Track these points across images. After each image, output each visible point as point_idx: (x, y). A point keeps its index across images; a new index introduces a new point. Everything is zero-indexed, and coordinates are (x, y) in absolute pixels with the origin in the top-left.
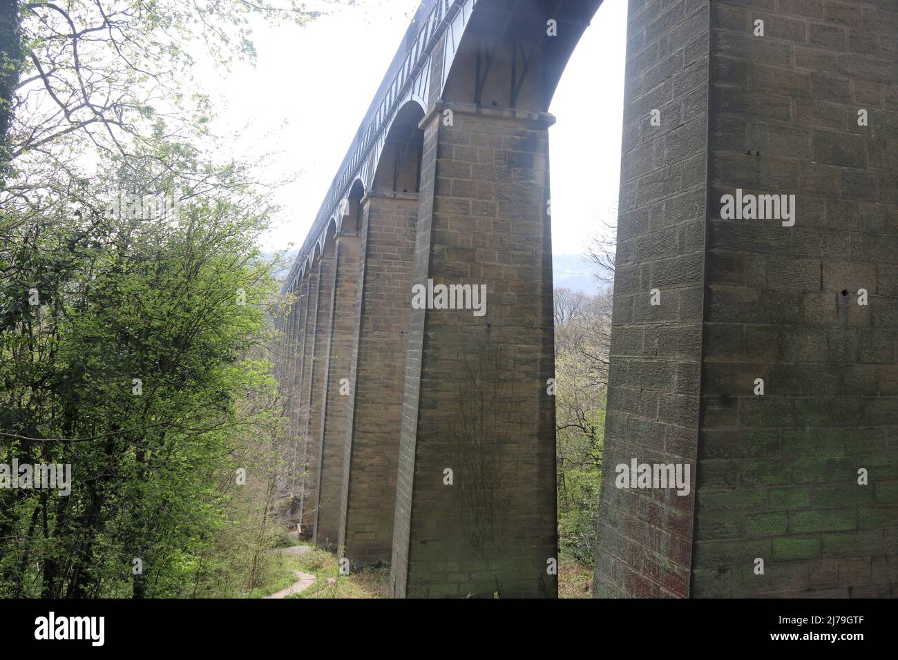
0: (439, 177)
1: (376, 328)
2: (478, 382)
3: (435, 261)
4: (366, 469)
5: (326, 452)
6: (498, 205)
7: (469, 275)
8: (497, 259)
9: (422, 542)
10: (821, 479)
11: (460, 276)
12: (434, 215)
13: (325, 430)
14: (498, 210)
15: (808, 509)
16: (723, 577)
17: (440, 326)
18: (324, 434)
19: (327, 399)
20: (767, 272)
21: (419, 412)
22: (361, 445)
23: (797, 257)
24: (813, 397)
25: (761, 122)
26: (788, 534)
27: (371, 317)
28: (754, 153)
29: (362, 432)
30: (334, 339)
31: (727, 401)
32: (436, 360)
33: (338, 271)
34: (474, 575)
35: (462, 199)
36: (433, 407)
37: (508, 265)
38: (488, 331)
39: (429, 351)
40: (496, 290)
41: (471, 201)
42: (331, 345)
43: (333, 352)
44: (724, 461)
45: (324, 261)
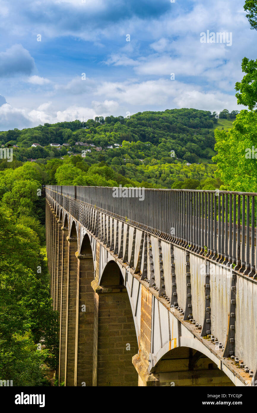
0: (80, 285)
25: (111, 375)
28: (109, 383)
30: (64, 286)
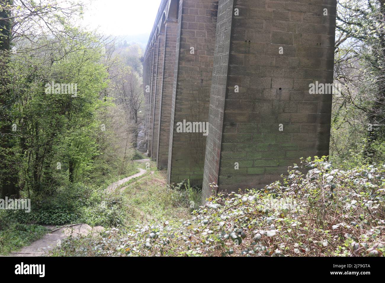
1: (170, 76)
2: (198, 102)
3: (181, 55)
4: (166, 131)
5: (155, 123)
6: (206, 32)
7: (195, 61)
8: (206, 54)
9: (176, 160)
10: (266, 150)
11: (191, 61)
12: (181, 37)
13: (155, 114)
14: (206, 34)
15: (261, 159)
16: (229, 179)
17: (183, 80)
18: (154, 116)
19: (155, 102)
20: (250, 83)
21: (175, 113)
22: (164, 122)
23: (262, 77)
24: (265, 124)
26: (253, 166)
27: (168, 71)
28: (248, 41)
29: (164, 117)
31: (232, 125)
32: (181, 93)
33: (159, 49)
34: (196, 173)
35: (192, 30)
36: (180, 111)
37: (210, 56)
38: (202, 82)
39: (179, 90)
40: (205, 66)
41: (195, 31)
42: (157, 80)
43: (157, 83)
44: (231, 143)
45: (156, 43)
